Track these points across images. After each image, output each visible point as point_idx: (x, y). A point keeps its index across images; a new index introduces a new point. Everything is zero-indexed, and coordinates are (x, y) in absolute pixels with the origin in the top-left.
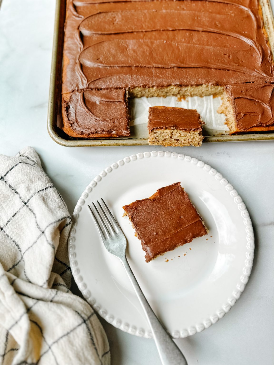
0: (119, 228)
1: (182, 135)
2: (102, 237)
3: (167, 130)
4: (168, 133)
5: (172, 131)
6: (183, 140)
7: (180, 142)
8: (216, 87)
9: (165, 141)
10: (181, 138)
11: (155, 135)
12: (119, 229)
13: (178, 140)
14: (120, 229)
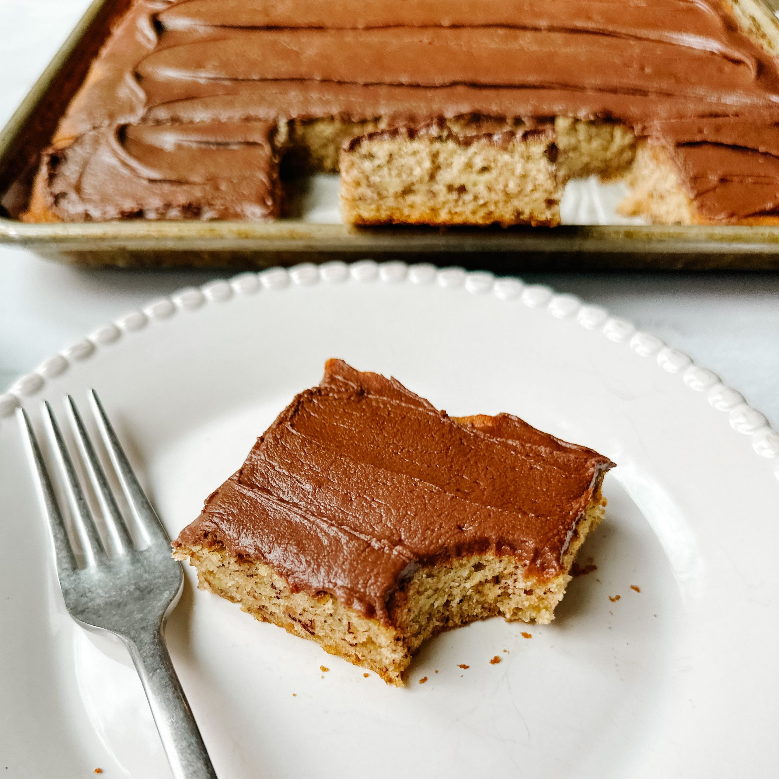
0: (157, 530)
1: (479, 163)
2: (58, 559)
3: (416, 145)
4: (418, 156)
5: (437, 146)
6: (481, 189)
7: (468, 197)
8: (605, 130)
9: (410, 199)
10: (474, 177)
11: (367, 165)
12: (153, 534)
13: (462, 189)
14: (160, 535)
